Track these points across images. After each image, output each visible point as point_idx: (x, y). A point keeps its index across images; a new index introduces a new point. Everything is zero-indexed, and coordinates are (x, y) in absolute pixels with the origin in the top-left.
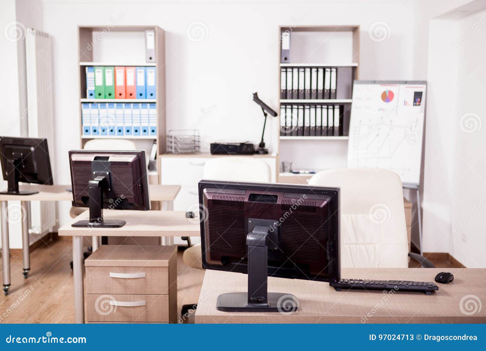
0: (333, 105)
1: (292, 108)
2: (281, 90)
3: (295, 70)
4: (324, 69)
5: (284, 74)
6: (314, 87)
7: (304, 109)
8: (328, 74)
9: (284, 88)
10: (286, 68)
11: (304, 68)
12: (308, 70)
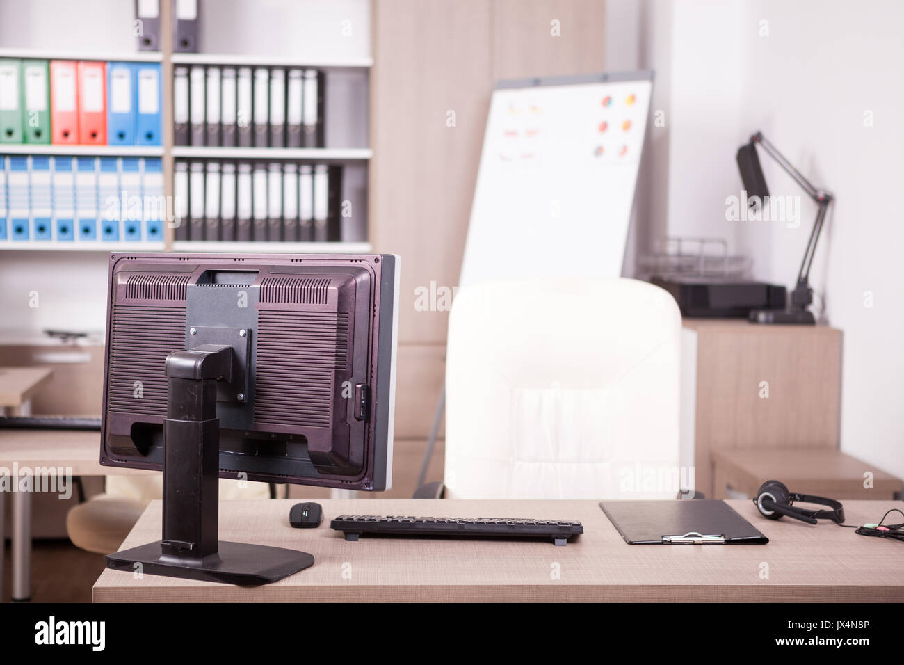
0: (313, 163)
1: (205, 172)
2: (175, 124)
3: (214, 74)
4: (287, 70)
5: (181, 84)
6: (261, 118)
7: (237, 173)
8: (295, 85)
9: (181, 117)
10: (189, 67)
11: (237, 67)
12: (245, 73)
